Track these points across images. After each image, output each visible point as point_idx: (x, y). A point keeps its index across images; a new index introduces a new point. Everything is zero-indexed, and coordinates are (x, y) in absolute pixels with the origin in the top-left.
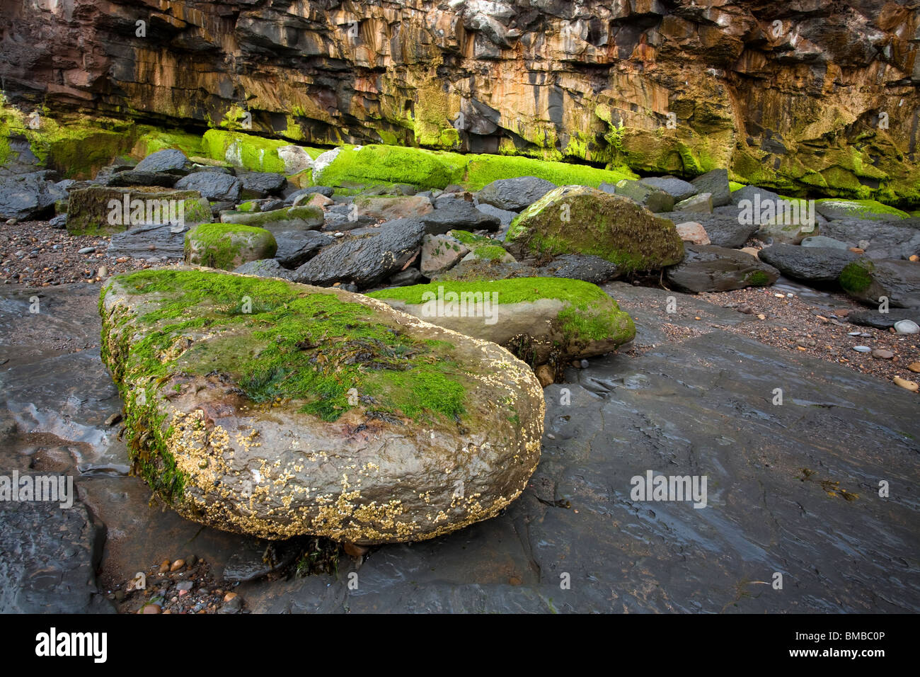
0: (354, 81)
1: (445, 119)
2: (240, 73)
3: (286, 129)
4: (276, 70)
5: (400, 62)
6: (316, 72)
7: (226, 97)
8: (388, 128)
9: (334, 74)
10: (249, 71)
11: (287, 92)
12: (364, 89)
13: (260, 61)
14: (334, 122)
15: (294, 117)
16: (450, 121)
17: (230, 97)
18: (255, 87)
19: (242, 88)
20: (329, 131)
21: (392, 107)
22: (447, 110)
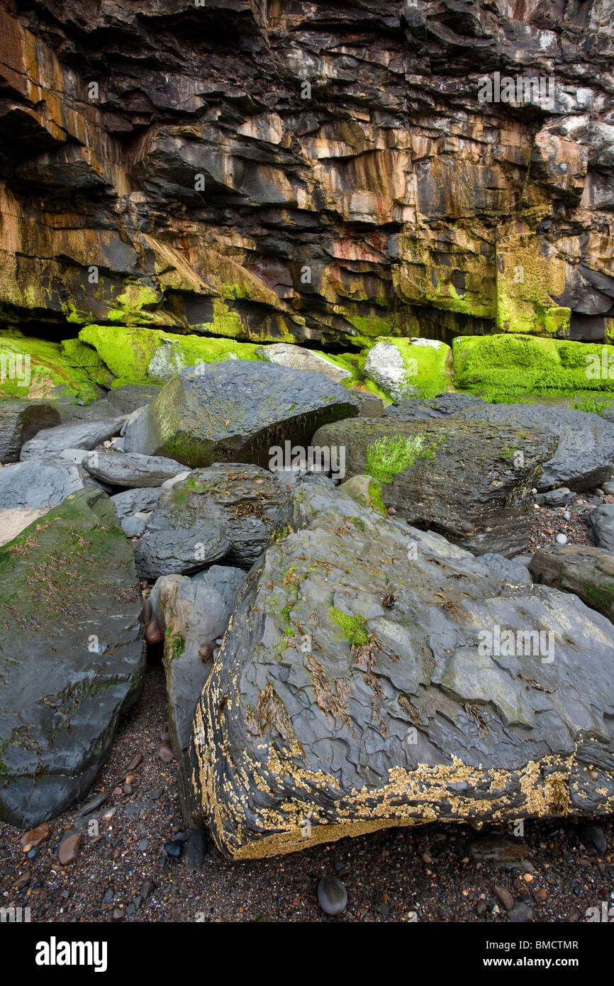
0: (330, 245)
1: (546, 295)
2: (144, 230)
3: (211, 321)
4: (195, 228)
5: (439, 215)
6: (265, 232)
7: (121, 270)
9: (294, 234)
10: (155, 226)
11: (213, 262)
12: (352, 256)
13: (175, 214)
14: (284, 307)
15: (227, 301)
16: (552, 296)
17: (129, 270)
18: (168, 254)
19: (151, 254)
20: (269, 321)
21: (417, 281)
22: (548, 282)
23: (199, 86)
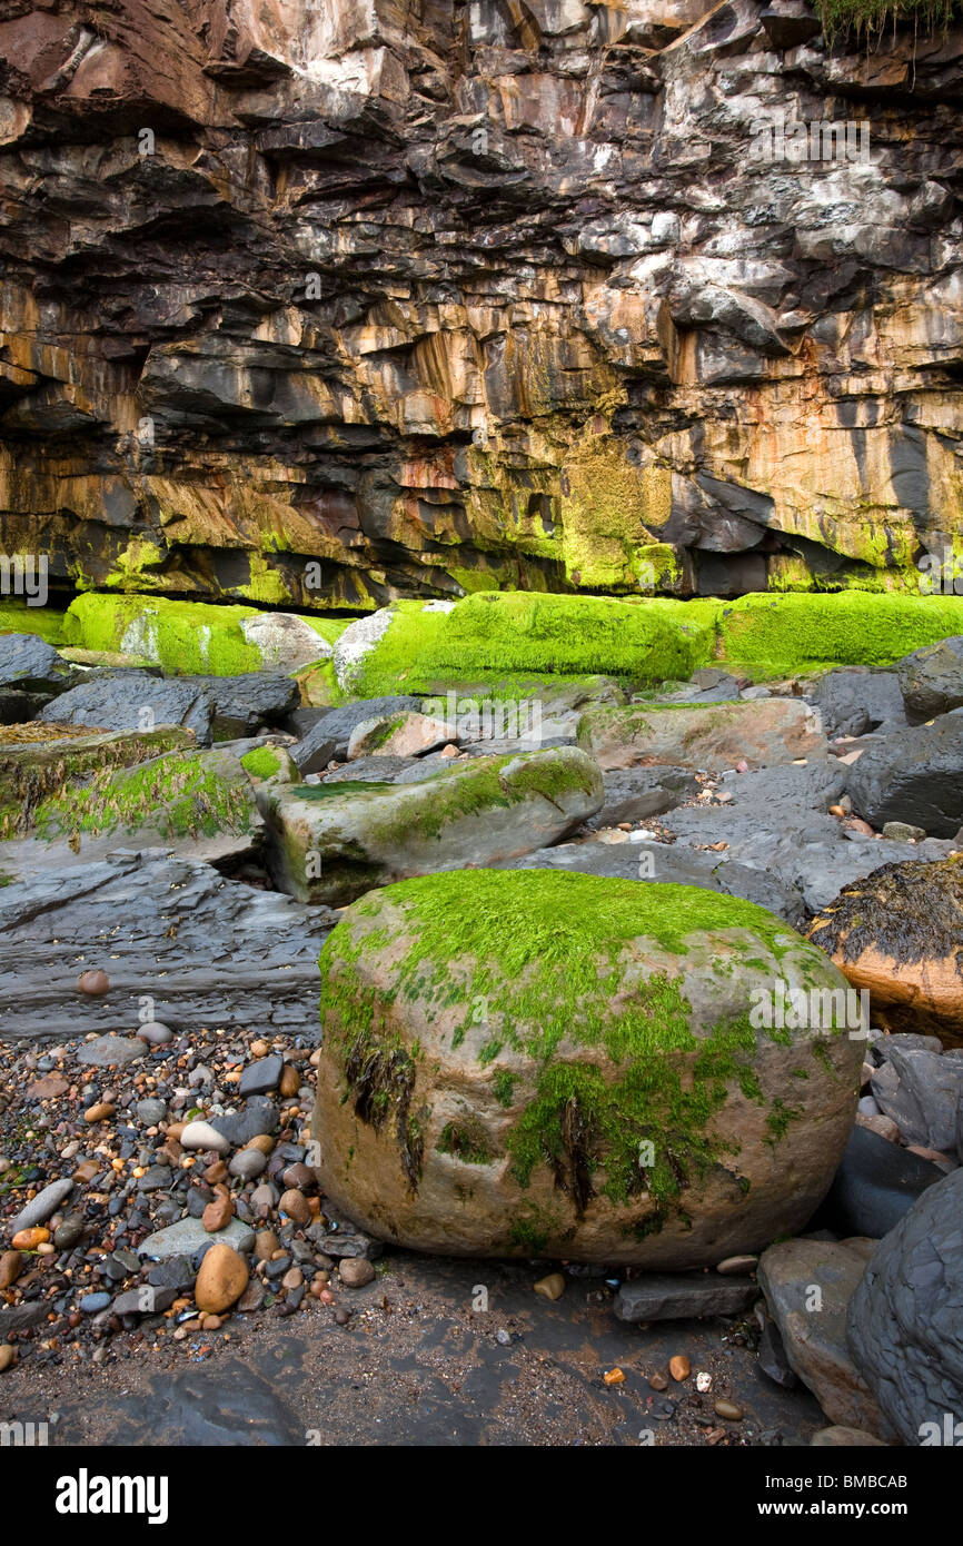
0: (398, 469)
1: (638, 525)
2: (150, 472)
3: (248, 582)
4: (225, 461)
5: (511, 415)
6: (313, 457)
7: (118, 523)
8: (475, 562)
9: (354, 458)
10: (167, 463)
11: (249, 504)
12: (424, 483)
13: (191, 445)
14: (353, 560)
15: (266, 555)
16: (649, 527)
17: (127, 522)
18: (180, 497)
19: (154, 502)
20: (341, 579)
21: (495, 513)
22: (640, 504)
23: (190, 294)
